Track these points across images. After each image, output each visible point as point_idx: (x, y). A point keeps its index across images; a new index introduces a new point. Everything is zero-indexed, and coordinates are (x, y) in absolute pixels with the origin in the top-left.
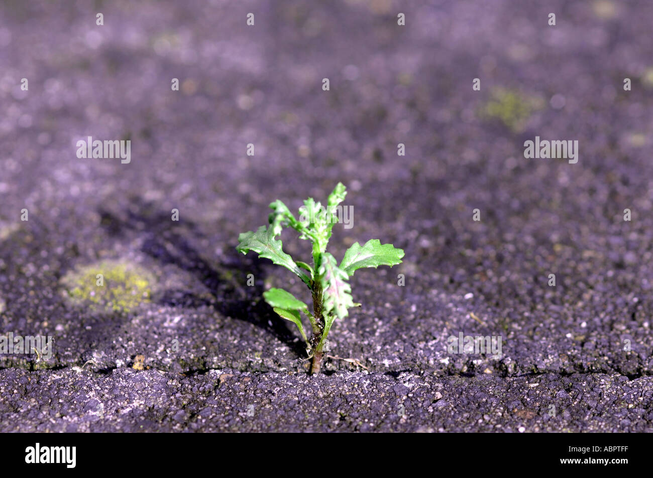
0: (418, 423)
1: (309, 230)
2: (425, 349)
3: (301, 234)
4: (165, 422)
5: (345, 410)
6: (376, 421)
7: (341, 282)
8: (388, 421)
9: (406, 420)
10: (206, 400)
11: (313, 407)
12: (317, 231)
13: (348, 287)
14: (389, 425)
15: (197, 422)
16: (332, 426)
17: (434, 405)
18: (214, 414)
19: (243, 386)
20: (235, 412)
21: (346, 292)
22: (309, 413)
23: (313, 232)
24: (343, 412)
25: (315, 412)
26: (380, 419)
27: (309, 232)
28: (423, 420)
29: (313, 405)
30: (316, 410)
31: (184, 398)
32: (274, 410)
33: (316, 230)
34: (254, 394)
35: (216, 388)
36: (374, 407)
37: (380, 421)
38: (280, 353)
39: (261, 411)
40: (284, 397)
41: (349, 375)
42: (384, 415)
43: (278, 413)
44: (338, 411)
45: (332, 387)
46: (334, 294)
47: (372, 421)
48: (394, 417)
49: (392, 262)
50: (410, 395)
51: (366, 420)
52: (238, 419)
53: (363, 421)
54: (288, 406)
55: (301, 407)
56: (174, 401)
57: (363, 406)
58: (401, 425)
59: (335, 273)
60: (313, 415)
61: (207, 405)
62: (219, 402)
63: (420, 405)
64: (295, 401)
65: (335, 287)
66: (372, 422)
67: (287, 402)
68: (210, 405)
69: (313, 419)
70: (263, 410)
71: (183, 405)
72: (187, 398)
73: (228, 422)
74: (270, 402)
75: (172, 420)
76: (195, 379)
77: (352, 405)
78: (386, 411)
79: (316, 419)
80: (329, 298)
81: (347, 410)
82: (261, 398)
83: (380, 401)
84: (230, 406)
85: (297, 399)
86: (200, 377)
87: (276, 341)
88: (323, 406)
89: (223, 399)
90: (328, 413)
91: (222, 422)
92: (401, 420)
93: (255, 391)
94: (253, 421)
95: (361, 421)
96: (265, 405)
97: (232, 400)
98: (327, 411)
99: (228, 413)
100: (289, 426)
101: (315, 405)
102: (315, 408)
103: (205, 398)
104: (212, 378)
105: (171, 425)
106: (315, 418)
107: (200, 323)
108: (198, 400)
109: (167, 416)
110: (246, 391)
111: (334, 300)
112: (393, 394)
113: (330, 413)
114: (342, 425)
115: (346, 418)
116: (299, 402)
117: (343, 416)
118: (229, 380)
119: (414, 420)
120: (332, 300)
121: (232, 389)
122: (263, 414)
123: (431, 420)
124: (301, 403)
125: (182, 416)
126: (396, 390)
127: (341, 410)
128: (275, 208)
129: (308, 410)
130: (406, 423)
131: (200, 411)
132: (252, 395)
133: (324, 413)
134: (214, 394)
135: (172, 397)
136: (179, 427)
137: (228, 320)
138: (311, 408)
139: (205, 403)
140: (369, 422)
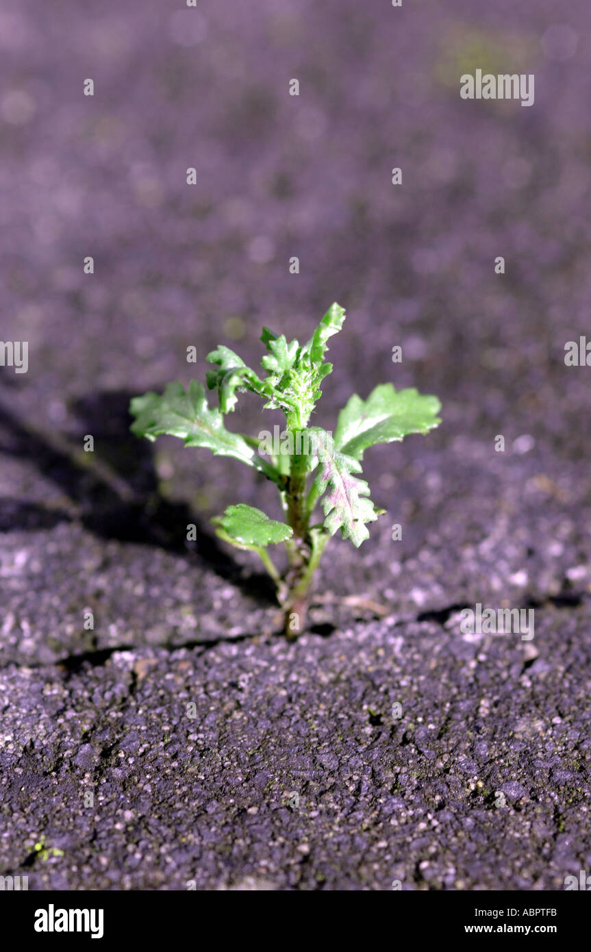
0: (512, 713)
1: (281, 391)
2: (479, 559)
3: (267, 401)
4: (63, 774)
5: (377, 703)
6: (437, 719)
7: (352, 479)
8: (459, 716)
9: (490, 708)
10: (122, 717)
11: (318, 706)
12: (297, 393)
13: (363, 487)
14: (463, 724)
15: (118, 765)
16: (363, 741)
17: (529, 671)
18: (146, 745)
19: (180, 681)
20: (182, 735)
21: (361, 496)
22: (315, 719)
23: (288, 394)
24: (373, 708)
25: (325, 715)
26: (443, 712)
27: (282, 396)
28: (519, 704)
29: (317, 702)
30: (325, 710)
31: (83, 718)
32: (251, 722)
33: (294, 390)
34: (206, 693)
35: (132, 689)
36: (426, 691)
37: (444, 718)
38: (225, 603)
39: (228, 728)
40: (260, 691)
41: (363, 632)
42: (448, 705)
43: (259, 726)
44: (365, 707)
45: (337, 660)
46: (342, 503)
47: (430, 719)
48: (466, 705)
49: (424, 424)
50: (482, 657)
51: (420, 719)
52: (190, 749)
53: (414, 721)
54: (273, 710)
55: (297, 708)
56: (66, 727)
57: (405, 691)
58: (484, 720)
59: (338, 465)
60: (323, 722)
61: (127, 727)
62: (147, 719)
63: (504, 675)
64: (282, 698)
65: (343, 491)
66: (431, 722)
67: (269, 702)
68: (134, 728)
69: (325, 730)
70: (232, 724)
71: (83, 733)
72: (88, 718)
73: (175, 757)
74: (239, 707)
75: (73, 768)
76: (91, 679)
77: (386, 692)
78: (448, 695)
79: (331, 729)
80: (333, 510)
81: (380, 703)
82: (221, 700)
83: (433, 676)
84: (170, 723)
85: (283, 693)
86: (99, 672)
87: (212, 580)
88: (334, 701)
89: (152, 712)
90: (347, 714)
91: (166, 760)
92: (481, 710)
93: (205, 686)
94: (220, 749)
95: (411, 722)
96: (231, 713)
97: (169, 710)
98: (346, 709)
99: (169, 740)
100: (287, 749)
101: (320, 702)
102: (322, 706)
103: (120, 714)
104: (120, 671)
105: (74, 777)
106: (327, 727)
107: (63, 562)
108: (109, 719)
109: (61, 759)
110: (188, 688)
111: (343, 513)
112: (450, 660)
113: (351, 713)
114: (380, 734)
115: (382, 719)
116: (290, 699)
117: (375, 714)
118: (153, 670)
119: (503, 707)
120: (338, 513)
121: (163, 688)
122: (233, 732)
123: (533, 702)
124: (294, 700)
125: (89, 756)
126: (455, 650)
127: (369, 703)
128: (219, 363)
129: (311, 712)
130: (491, 714)
131: (118, 742)
132: (203, 696)
133: (341, 716)
134: (133, 704)
135: (61, 721)
136: (89, 779)
137: (113, 548)
138: (315, 708)
139: (124, 723)
140: (425, 722)
